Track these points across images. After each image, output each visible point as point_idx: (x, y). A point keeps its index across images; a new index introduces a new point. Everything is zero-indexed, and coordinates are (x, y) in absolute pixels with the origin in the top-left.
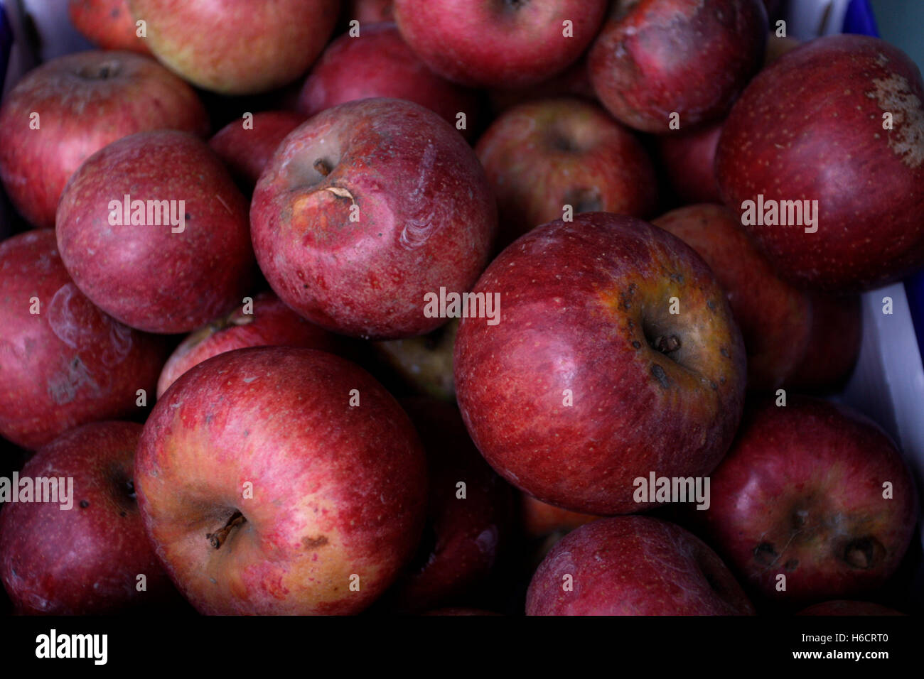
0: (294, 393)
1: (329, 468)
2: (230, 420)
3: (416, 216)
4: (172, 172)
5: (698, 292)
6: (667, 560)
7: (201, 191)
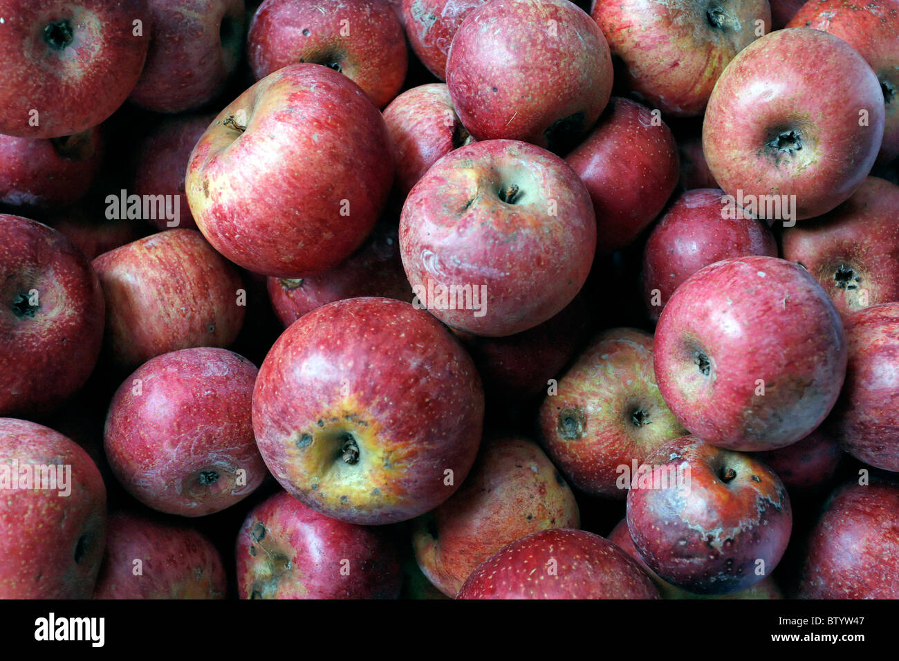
0: (300, 170)
1: (247, 196)
2: (284, 125)
3: (441, 262)
4: (531, 75)
5: (384, 482)
6: (200, 440)
7: (516, 98)
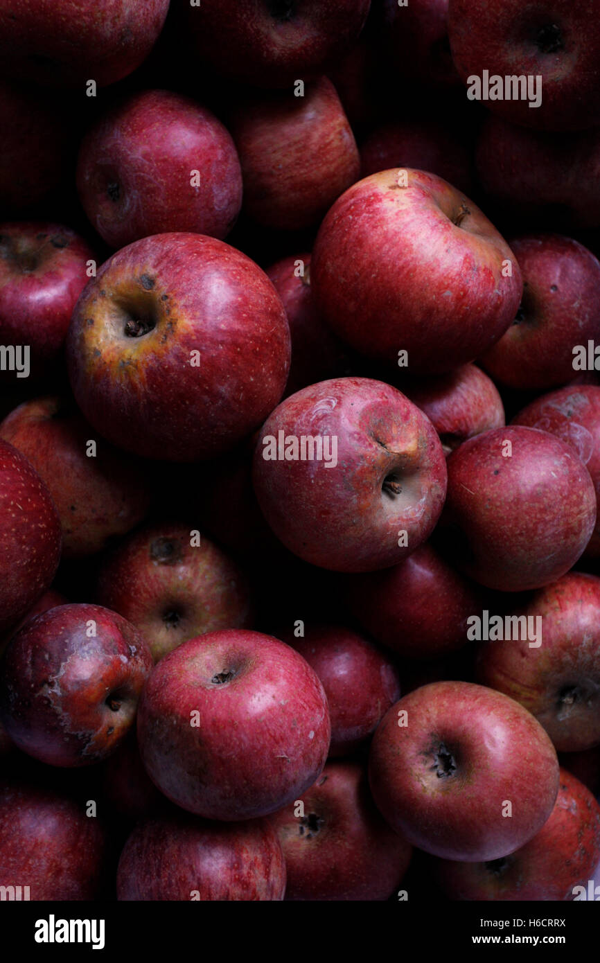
0: (416, 279)
1: (390, 226)
2: (460, 262)
3: (325, 416)
4: (510, 508)
6: (150, 181)
7: (488, 493)
